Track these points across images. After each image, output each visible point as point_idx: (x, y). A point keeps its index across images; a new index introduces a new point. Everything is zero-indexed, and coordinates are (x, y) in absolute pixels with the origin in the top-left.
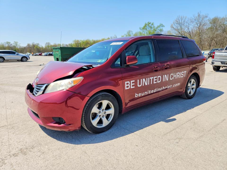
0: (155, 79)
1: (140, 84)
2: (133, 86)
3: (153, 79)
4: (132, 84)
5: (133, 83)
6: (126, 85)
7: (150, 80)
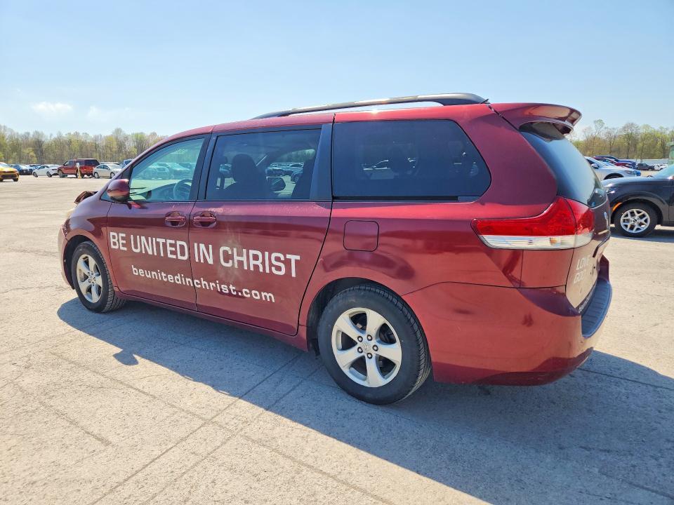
0: (171, 245)
1: (136, 248)
2: (123, 244)
3: (164, 245)
4: (121, 241)
5: (123, 238)
6: (112, 240)
7: (158, 244)
